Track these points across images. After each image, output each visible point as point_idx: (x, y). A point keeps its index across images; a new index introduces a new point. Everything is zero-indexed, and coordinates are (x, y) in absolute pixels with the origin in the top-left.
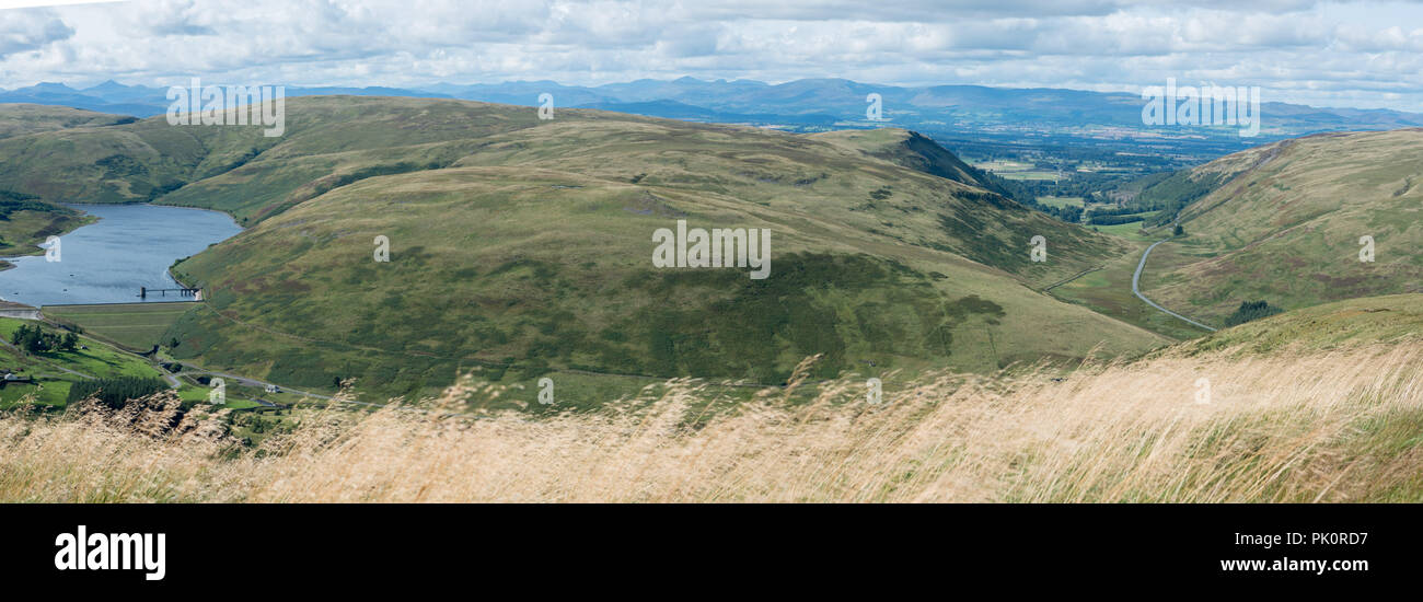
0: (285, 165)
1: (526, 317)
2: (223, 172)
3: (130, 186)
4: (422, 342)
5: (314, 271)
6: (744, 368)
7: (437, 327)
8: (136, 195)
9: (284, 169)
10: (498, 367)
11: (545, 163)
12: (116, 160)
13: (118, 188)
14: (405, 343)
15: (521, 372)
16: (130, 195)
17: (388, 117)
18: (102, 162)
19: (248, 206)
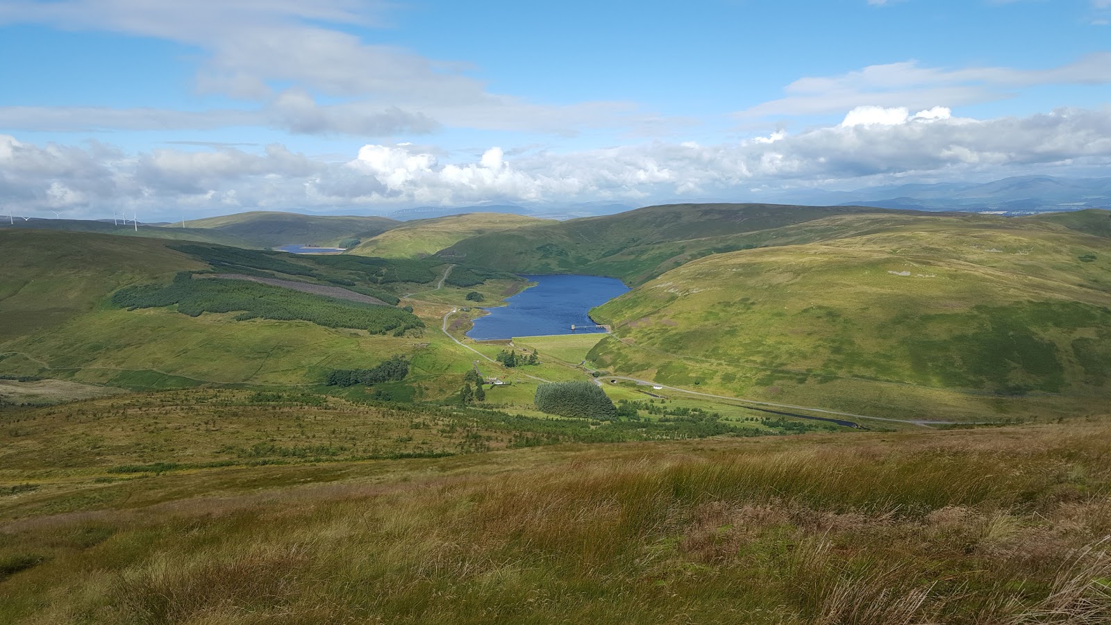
0: (653, 249)
1: (821, 342)
2: (616, 253)
3: (557, 263)
4: (751, 358)
5: (679, 314)
6: (982, 382)
7: (760, 349)
8: (561, 269)
9: (653, 251)
10: (802, 374)
11: (826, 242)
12: (548, 247)
13: (549, 265)
14: (739, 358)
15: (819, 378)
16: (557, 269)
17: (717, 216)
18: (539, 249)
19: (632, 274)
